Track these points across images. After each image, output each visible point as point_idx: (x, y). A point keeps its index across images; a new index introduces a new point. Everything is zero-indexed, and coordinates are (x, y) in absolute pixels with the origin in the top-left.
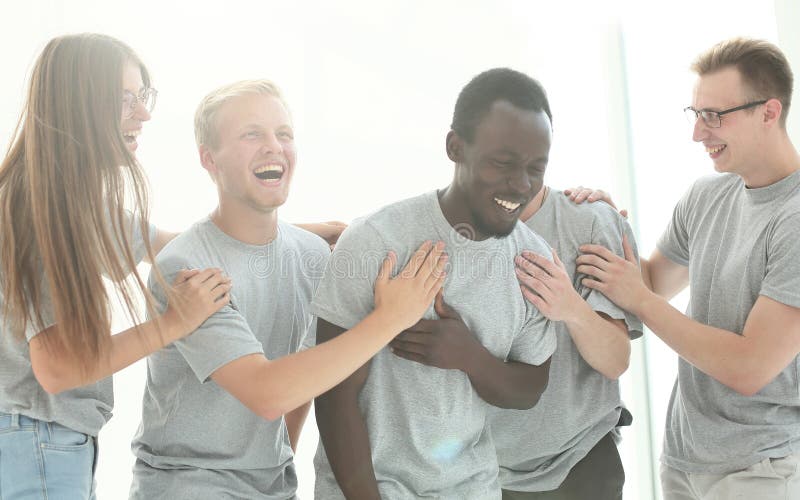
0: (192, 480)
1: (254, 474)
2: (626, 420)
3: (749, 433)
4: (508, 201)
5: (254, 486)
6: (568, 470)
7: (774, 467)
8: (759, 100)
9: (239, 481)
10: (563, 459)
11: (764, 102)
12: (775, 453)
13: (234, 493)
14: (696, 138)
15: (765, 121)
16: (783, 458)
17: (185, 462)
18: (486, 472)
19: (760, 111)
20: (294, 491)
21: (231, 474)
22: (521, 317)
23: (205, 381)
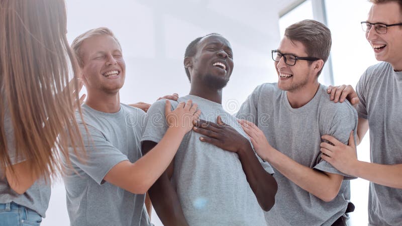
23: (101, 183)
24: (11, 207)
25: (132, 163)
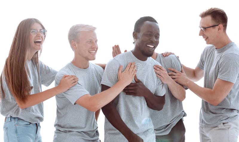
0: (72, 135)
1: (89, 132)
2: (185, 115)
3: (217, 116)
4: (150, 45)
5: (89, 136)
6: (171, 129)
7: (224, 126)
8: (216, 25)
9: (85, 134)
10: (169, 126)
11: (218, 25)
12: (224, 122)
13: (84, 138)
14: (200, 35)
15: (218, 30)
16: (227, 123)
17: (70, 130)
18: (151, 129)
19: (217, 28)
20: (98, 137)
21: (82, 133)
22: (157, 82)
23: (74, 104)
24: (11, 120)
25: (91, 95)
